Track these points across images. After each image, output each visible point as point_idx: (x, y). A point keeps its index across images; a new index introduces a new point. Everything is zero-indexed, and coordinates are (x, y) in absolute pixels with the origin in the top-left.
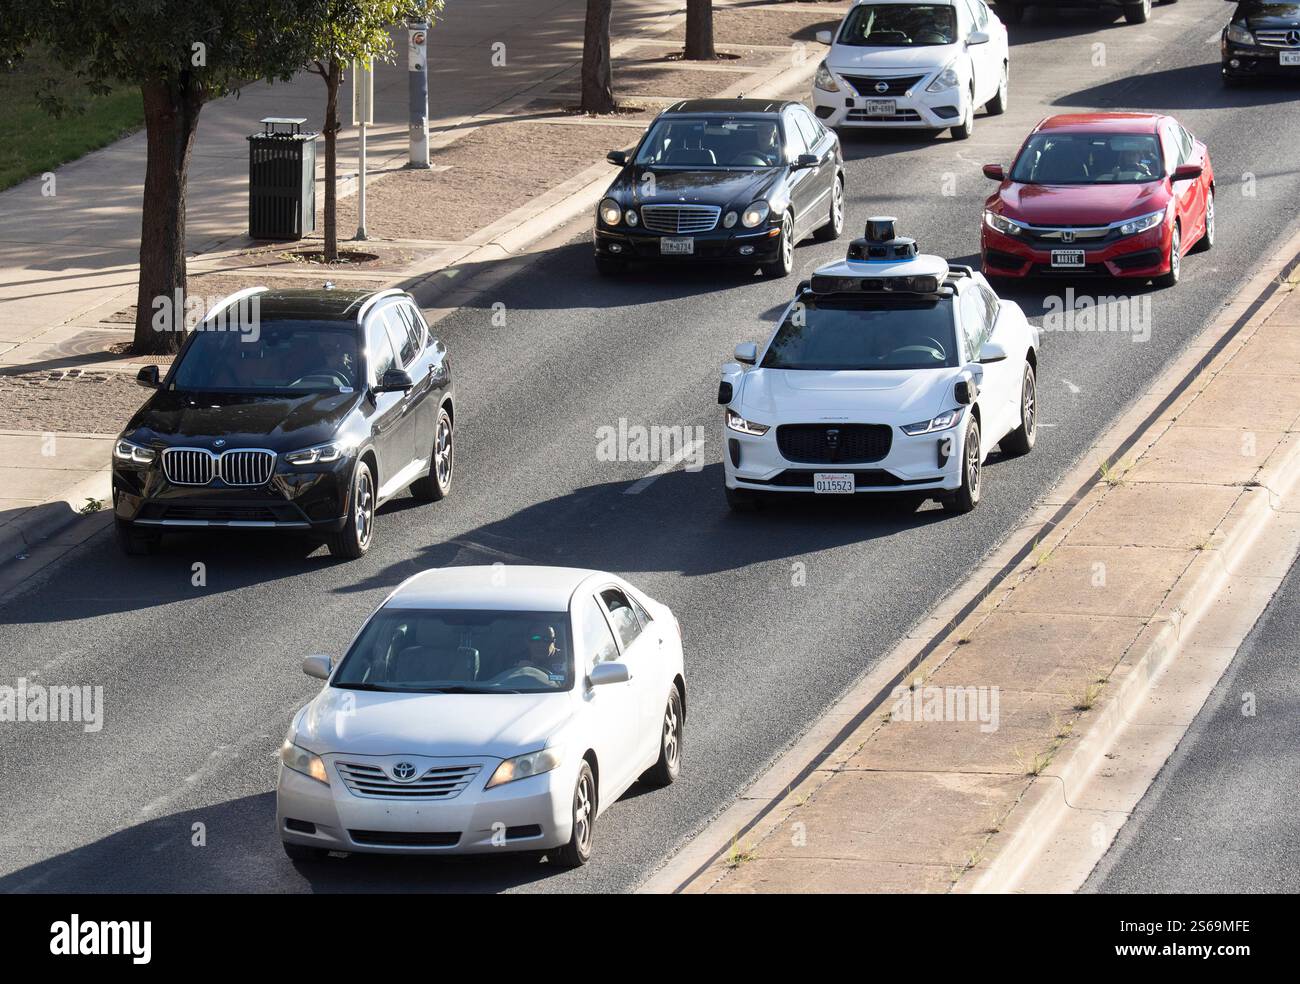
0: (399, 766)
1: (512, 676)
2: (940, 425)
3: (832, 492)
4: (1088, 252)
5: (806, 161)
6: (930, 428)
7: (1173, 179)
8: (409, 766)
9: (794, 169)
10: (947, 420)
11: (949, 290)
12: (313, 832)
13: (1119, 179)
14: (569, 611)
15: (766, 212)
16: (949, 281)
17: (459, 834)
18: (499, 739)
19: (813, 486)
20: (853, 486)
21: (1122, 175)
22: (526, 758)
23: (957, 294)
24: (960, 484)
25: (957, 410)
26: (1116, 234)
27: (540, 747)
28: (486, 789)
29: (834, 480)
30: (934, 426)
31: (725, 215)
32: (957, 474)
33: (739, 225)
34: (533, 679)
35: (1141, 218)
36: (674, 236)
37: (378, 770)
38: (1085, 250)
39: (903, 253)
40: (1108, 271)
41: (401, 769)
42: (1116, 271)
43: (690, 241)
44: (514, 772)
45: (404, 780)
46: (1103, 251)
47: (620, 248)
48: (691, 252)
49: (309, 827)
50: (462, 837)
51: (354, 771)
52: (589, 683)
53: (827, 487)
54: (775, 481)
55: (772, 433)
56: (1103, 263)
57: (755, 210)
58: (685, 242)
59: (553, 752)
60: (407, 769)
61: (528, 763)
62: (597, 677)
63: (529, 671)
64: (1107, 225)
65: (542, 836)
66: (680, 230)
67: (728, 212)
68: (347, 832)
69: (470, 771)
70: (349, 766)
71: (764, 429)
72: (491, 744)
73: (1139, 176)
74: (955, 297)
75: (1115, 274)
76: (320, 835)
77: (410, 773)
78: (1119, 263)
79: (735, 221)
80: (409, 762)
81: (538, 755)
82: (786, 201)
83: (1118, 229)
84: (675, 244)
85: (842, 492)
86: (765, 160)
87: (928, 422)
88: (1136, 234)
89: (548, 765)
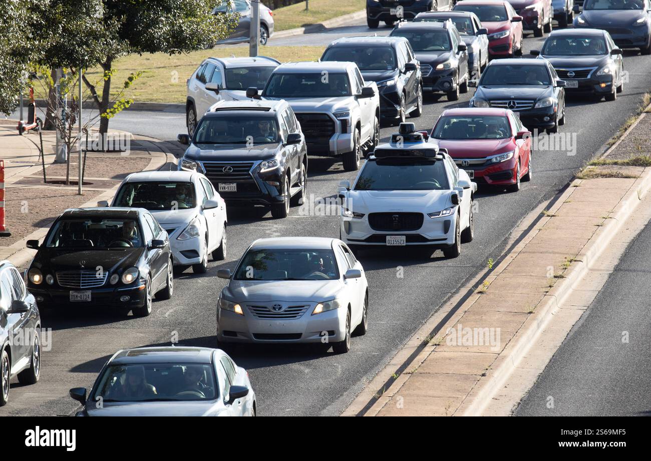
0: (275, 306)
1: (311, 275)
2: (445, 214)
3: (395, 245)
4: (476, 171)
5: (156, 244)
6: (441, 215)
7: (516, 138)
8: (279, 305)
9: (150, 249)
10: (448, 212)
11: (441, 157)
12: (236, 336)
13: (488, 137)
14: (332, 249)
15: (137, 274)
16: (440, 152)
17: (301, 334)
18: (315, 295)
19: (386, 242)
20: (405, 242)
21: (489, 136)
22: (328, 303)
23: (445, 159)
24: (454, 242)
25: (452, 207)
26: (489, 162)
27: (333, 298)
28: (312, 315)
29: (396, 240)
30: (442, 214)
31: (111, 276)
32: (453, 237)
33: (120, 283)
34: (321, 276)
35: (502, 154)
36: (78, 290)
37: (266, 308)
38: (474, 170)
39: (418, 139)
40: (486, 182)
41: (276, 307)
42: (489, 181)
43: (89, 293)
44: (323, 308)
45: (277, 311)
46: (484, 170)
47: (43, 299)
48: (90, 300)
49: (234, 334)
50: (303, 336)
51: (255, 308)
52: (345, 278)
53: (392, 243)
54: (367, 240)
55: (366, 218)
56: (483, 177)
57: (130, 273)
58: (85, 293)
59: (338, 300)
60: (278, 307)
61: (328, 304)
62: (349, 275)
63: (318, 273)
64: (485, 157)
65: (335, 336)
66: (82, 286)
67: (112, 275)
68: (252, 335)
69: (305, 307)
70: (252, 307)
71: (362, 216)
72: (312, 297)
73: (498, 136)
74: (444, 160)
75: (489, 183)
76: (240, 337)
77: (280, 308)
78: (491, 177)
79: (117, 280)
80: (279, 304)
81: (332, 301)
82: (148, 268)
83: (490, 160)
84: (79, 295)
85: (400, 245)
86: (129, 244)
87: (440, 212)
88: (500, 162)
89: (336, 306)
